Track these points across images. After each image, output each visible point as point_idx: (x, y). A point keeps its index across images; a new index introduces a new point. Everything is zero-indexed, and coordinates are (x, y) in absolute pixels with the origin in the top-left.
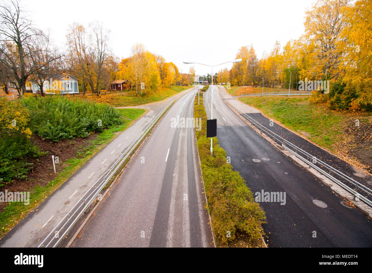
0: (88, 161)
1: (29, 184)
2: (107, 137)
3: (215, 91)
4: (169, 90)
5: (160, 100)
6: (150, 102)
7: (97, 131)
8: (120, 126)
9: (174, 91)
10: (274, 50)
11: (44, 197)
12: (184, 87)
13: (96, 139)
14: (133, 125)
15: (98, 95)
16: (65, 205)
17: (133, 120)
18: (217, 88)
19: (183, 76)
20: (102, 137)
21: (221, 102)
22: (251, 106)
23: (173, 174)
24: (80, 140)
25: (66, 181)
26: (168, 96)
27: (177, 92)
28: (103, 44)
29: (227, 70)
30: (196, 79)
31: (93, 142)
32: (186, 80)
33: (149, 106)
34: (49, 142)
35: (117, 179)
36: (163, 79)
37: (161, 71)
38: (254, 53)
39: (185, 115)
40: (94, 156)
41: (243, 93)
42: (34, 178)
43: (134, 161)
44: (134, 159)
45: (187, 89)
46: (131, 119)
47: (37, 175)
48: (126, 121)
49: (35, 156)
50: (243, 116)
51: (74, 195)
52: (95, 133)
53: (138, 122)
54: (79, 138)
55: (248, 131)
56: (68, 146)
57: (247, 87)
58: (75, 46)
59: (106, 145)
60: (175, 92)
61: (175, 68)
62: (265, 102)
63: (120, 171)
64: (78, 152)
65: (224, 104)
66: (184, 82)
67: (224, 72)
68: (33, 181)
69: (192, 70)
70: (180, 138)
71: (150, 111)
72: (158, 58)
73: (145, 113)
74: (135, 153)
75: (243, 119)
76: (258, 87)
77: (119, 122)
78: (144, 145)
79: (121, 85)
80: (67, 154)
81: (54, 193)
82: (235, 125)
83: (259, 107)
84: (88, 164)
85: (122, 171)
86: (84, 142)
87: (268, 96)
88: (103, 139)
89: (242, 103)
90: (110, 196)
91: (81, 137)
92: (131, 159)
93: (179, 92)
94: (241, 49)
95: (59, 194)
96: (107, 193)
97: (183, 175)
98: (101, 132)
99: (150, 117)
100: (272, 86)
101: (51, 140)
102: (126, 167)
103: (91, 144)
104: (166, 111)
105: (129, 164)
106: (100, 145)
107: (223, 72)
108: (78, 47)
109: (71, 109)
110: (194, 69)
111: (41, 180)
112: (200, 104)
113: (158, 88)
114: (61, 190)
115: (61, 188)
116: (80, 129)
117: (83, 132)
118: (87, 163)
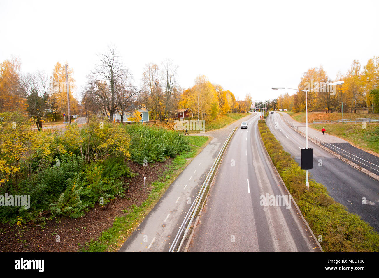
0: (170, 185)
1: (127, 202)
2: (180, 163)
3: (277, 118)
4: (227, 117)
5: (220, 128)
6: (211, 130)
7: (171, 156)
8: (189, 152)
9: (231, 119)
10: (352, 70)
11: (142, 217)
12: (241, 114)
13: (172, 164)
14: (201, 152)
15: (166, 123)
16: (163, 227)
17: (200, 147)
18: (279, 115)
19: (240, 103)
20: (176, 163)
21: (289, 130)
22: (332, 135)
23: (263, 209)
24: (159, 164)
25: (157, 204)
26: (227, 123)
27: (235, 119)
28: (172, 78)
29: (289, 95)
30: (252, 106)
31: (170, 167)
32: (243, 107)
33: (211, 133)
34: (136, 165)
35: (204, 207)
36: (222, 107)
37: (219, 99)
38: (325, 75)
39: (252, 143)
40: (175, 181)
41: (315, 119)
42: (130, 197)
43: (214, 189)
44: (213, 186)
45: (244, 116)
46: (198, 146)
47: (132, 194)
48: (193, 148)
49: (128, 176)
50: (326, 146)
51: (168, 218)
52: (170, 158)
53: (205, 149)
54: (158, 162)
55: (339, 164)
56: (151, 169)
57: (319, 112)
58: (149, 82)
59: (183, 170)
60: (233, 119)
61: (232, 96)
62: (352, 130)
63: (205, 199)
64: (159, 176)
65: (295, 133)
66: (241, 109)
67: (285, 97)
68: (130, 200)
69: (248, 97)
70: (255, 168)
71: (213, 138)
72: (216, 87)
73: (209, 140)
74: (213, 180)
75: (327, 150)
76: (335, 113)
77: (188, 149)
78: (219, 174)
79: (183, 114)
80: (151, 177)
81: (150, 214)
82: (318, 157)
83: (344, 136)
84: (171, 189)
85: (205, 200)
86: (163, 166)
87: (355, 122)
88: (178, 165)
89: (318, 132)
90: (202, 225)
91: (159, 162)
92: (210, 186)
93: (237, 119)
94: (307, 71)
95: (154, 215)
96: (198, 221)
97: (276, 211)
98: (174, 157)
99: (216, 145)
100: (353, 111)
101: (138, 163)
102: (208, 195)
103: (168, 169)
104: (230, 138)
105: (210, 192)
106: (176, 170)
107: (283, 97)
108: (152, 82)
109: (151, 135)
110: (250, 96)
111: (135, 199)
112: (267, 132)
113: (217, 116)
114: (155, 212)
115: (154, 210)
116: (159, 154)
117: (161, 157)
118: (170, 187)
